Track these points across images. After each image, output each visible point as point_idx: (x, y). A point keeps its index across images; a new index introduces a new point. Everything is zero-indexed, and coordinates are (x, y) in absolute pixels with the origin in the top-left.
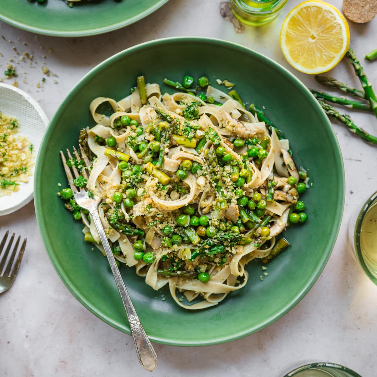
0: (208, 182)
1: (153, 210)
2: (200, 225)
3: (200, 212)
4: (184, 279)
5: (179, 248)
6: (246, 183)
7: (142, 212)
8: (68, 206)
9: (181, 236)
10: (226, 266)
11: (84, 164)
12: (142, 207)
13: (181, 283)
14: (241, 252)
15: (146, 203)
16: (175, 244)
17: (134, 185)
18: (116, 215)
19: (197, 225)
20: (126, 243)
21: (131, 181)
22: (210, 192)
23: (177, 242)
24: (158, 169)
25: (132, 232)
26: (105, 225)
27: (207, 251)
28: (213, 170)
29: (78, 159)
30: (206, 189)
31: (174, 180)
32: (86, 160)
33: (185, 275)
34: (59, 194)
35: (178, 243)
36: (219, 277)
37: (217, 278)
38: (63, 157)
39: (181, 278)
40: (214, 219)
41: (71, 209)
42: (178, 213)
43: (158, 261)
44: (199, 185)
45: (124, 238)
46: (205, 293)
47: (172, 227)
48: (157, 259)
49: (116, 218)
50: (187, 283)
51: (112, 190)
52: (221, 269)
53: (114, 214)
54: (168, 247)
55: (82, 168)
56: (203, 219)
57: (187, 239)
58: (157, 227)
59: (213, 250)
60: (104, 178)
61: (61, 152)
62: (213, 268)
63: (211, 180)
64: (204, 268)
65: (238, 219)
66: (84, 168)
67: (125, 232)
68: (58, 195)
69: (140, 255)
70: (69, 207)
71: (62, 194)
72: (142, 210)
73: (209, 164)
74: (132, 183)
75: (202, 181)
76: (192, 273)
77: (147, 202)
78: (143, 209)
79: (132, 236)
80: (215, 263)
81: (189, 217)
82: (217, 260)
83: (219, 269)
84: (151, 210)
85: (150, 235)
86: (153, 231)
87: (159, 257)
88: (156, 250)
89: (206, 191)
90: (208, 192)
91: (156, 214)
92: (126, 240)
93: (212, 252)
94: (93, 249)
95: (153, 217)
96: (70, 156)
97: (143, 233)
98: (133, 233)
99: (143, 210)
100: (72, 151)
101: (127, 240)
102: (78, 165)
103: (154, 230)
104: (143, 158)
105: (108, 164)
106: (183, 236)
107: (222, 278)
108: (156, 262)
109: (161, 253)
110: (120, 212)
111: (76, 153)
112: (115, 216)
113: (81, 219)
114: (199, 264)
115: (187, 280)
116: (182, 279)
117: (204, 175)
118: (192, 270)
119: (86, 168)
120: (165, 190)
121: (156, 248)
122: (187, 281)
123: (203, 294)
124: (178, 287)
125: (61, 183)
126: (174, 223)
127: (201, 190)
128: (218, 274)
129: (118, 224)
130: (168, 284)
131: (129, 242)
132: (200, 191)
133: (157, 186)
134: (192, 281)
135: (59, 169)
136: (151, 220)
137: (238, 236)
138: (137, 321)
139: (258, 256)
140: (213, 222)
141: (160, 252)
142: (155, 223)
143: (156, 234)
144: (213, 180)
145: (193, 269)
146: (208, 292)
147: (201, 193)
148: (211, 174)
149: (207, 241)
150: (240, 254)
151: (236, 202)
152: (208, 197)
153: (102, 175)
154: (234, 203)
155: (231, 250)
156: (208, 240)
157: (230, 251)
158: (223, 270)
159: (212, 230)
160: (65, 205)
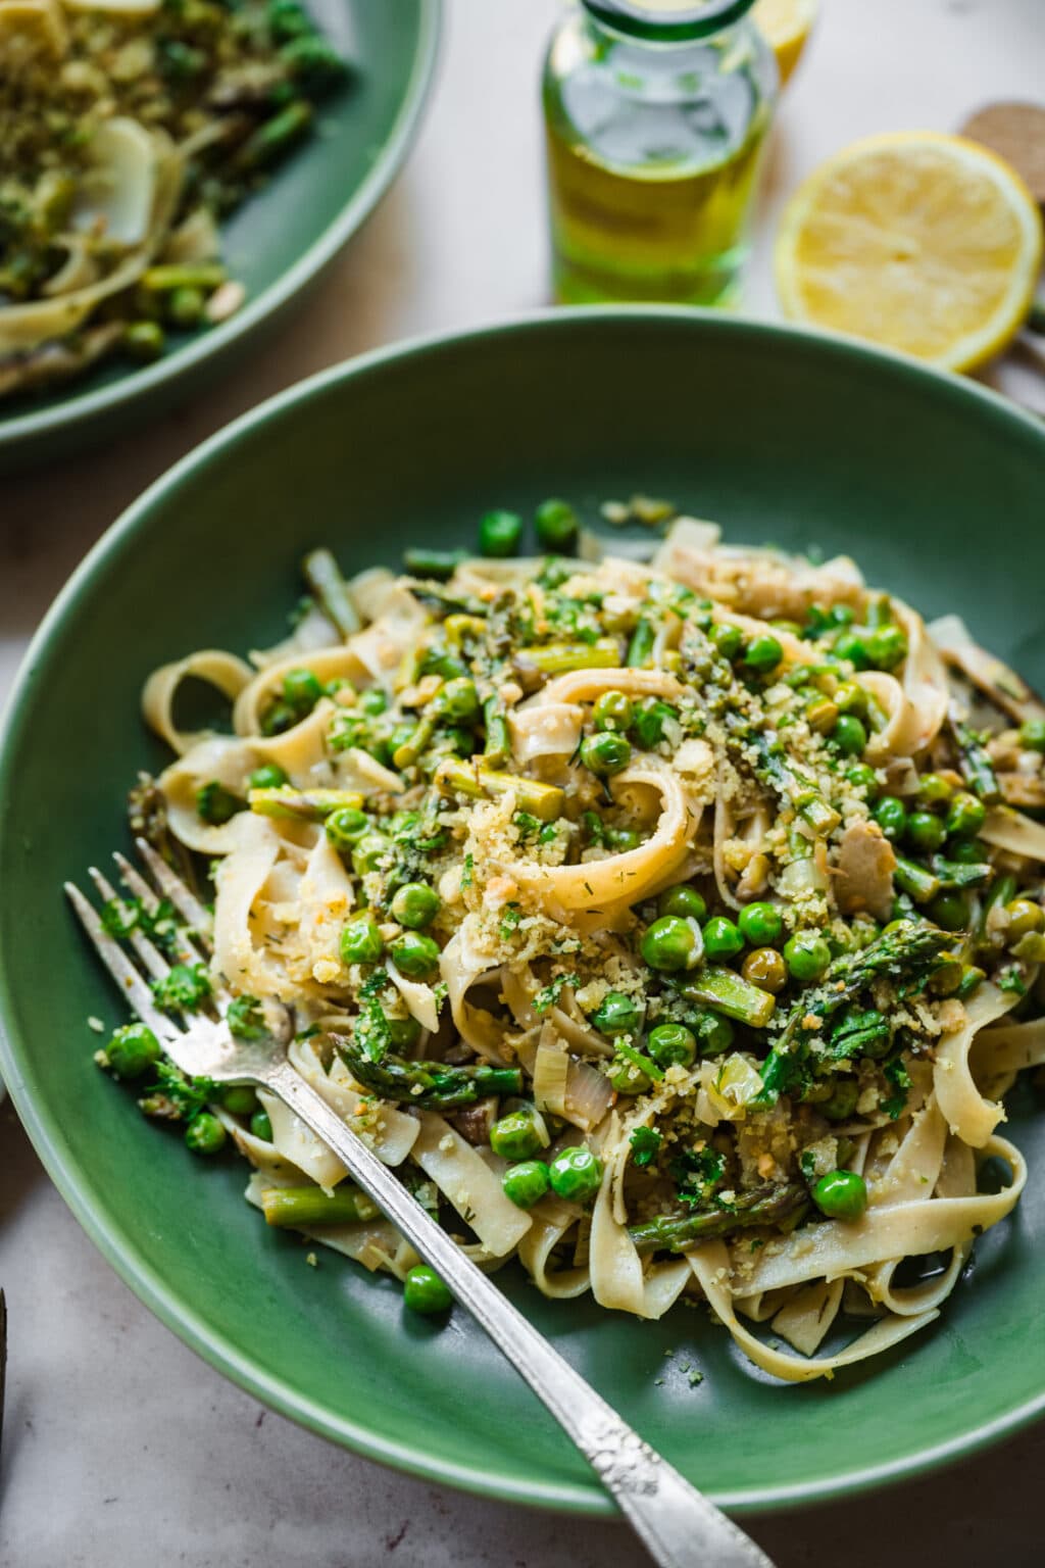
0: (722, 753)
1: (532, 923)
2: (751, 944)
3: (730, 901)
4: (756, 1239)
5: (696, 1078)
6: (873, 734)
7: (489, 955)
8: (154, 1103)
9: (682, 1023)
10: (919, 1117)
11: (179, 918)
12: (480, 935)
13: (749, 1265)
14: (960, 1021)
15: (491, 899)
16: (670, 1066)
17: (417, 869)
18: (376, 1021)
19: (738, 945)
20: (451, 1152)
21: (401, 860)
22: (743, 801)
23: (676, 1048)
24: (499, 766)
25: (465, 1083)
26: (339, 1102)
27: (817, 1045)
28: (726, 699)
29: (151, 903)
30: (724, 785)
31: (576, 796)
32: (185, 900)
33: (756, 1208)
34: (101, 1056)
35: (681, 1053)
36: (905, 1178)
37: (896, 1182)
38: (82, 904)
39: (739, 1241)
40: (803, 895)
41: (172, 1113)
42: (639, 930)
43: (619, 1172)
44: (689, 776)
45: (439, 1136)
46: (870, 1270)
47: (634, 993)
48: (615, 1166)
49: (380, 1035)
50: (774, 1255)
51: (328, 923)
52: (900, 1141)
53: (369, 1017)
54: (644, 1094)
55: (172, 932)
56: (752, 913)
57: (715, 1024)
58: (568, 1013)
59: (842, 1031)
60: (280, 912)
61: (71, 888)
62: (863, 1149)
63: (735, 742)
64: (828, 1153)
65: (892, 893)
66: (182, 934)
67: (436, 1094)
68: (98, 1065)
69: (529, 1172)
70: (162, 1105)
71: (114, 1052)
72: (484, 942)
73: (701, 682)
74: (406, 867)
75: (695, 755)
76: (783, 1191)
77: (496, 893)
78: (486, 939)
79: (471, 1104)
80: (865, 1119)
81: (692, 922)
82: (872, 1099)
83: (890, 1145)
84: (524, 924)
85: (549, 1060)
86: (555, 1040)
87: (615, 1150)
88: (596, 1129)
89: (727, 796)
90: (733, 804)
91: (549, 942)
92: (449, 1139)
93: (842, 1043)
94: (312, 1258)
95: (541, 966)
96: (108, 892)
97: (517, 1072)
98: (471, 1086)
99: (488, 943)
100: (114, 875)
101: (454, 1139)
102: (155, 921)
103: (563, 1033)
104: (421, 760)
105: (282, 856)
106: (692, 1018)
107: (916, 1175)
108: (613, 1180)
109: (622, 1133)
110: (388, 1004)
111: (133, 879)
112: (374, 1025)
113: (229, 1138)
114: (801, 1143)
115: (772, 1243)
116: (746, 1245)
117: (696, 733)
118: (776, 1179)
119: (192, 930)
120: (556, 839)
121: (591, 1122)
122: (772, 1249)
123: (862, 1278)
124: (738, 1292)
125: (101, 1018)
126: (636, 977)
127: (701, 792)
128: (896, 1164)
129: (395, 1064)
130: (693, 1279)
131: (464, 1145)
132: (704, 800)
133: (518, 824)
134: (794, 1241)
135: (76, 963)
136: (533, 985)
137: (927, 939)
138: (622, 1434)
139: (1029, 1056)
140: (799, 907)
141: (614, 1132)
142: (557, 989)
143: (576, 1049)
144: (742, 739)
145: (780, 1175)
146: (879, 1259)
147: (709, 812)
148: (722, 723)
149: (802, 1001)
150: (958, 1031)
151: (864, 807)
152: (741, 828)
153: (264, 903)
154: (858, 816)
155: (916, 1018)
156: (806, 998)
157: (915, 1025)
158: (911, 1137)
159: (807, 942)
160: (142, 1103)
